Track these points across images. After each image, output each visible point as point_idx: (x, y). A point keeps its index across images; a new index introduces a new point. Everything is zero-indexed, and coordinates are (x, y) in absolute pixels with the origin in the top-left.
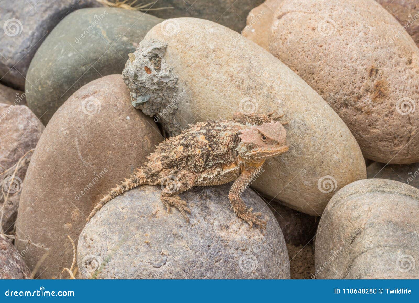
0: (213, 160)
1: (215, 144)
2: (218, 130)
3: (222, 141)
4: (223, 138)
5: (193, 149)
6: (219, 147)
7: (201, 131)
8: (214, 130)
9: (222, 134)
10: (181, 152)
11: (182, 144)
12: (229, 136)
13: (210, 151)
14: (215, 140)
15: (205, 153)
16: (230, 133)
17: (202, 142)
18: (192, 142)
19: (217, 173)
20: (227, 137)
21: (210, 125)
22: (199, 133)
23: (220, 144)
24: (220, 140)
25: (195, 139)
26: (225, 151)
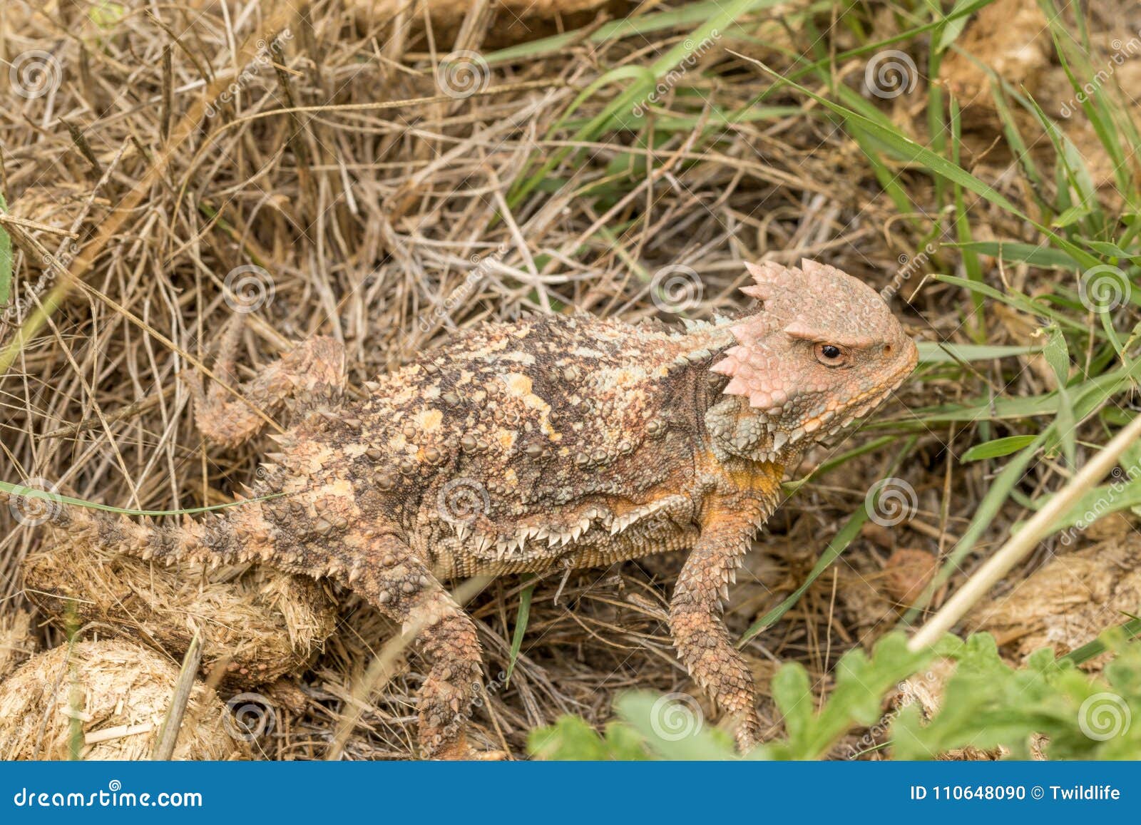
0: (571, 481)
1: (580, 418)
2: (587, 360)
3: (606, 410)
4: (612, 398)
5: (482, 427)
6: (596, 431)
7: (516, 356)
8: (568, 360)
9: (607, 379)
10: (434, 435)
11: (440, 404)
12: (638, 387)
13: (556, 447)
14: (575, 400)
15: (540, 453)
16: (636, 374)
17: (519, 405)
18: (479, 396)
19: (585, 525)
20: (626, 389)
21: (552, 336)
22: (505, 363)
23: (599, 421)
24: (599, 405)
25: (490, 386)
26: (626, 447)
